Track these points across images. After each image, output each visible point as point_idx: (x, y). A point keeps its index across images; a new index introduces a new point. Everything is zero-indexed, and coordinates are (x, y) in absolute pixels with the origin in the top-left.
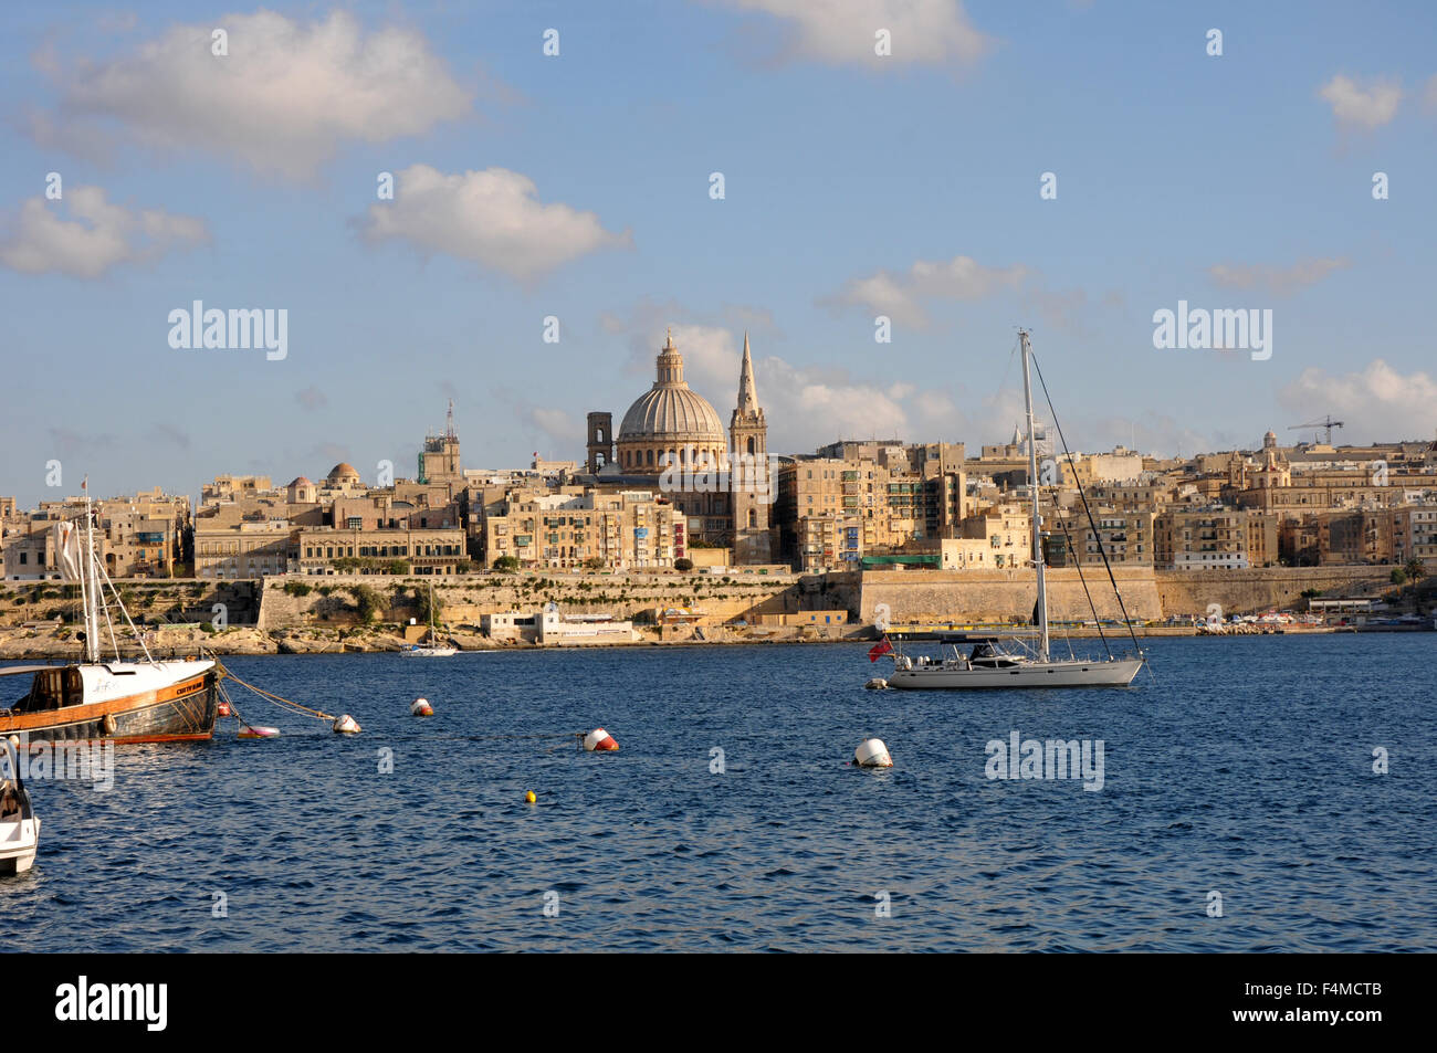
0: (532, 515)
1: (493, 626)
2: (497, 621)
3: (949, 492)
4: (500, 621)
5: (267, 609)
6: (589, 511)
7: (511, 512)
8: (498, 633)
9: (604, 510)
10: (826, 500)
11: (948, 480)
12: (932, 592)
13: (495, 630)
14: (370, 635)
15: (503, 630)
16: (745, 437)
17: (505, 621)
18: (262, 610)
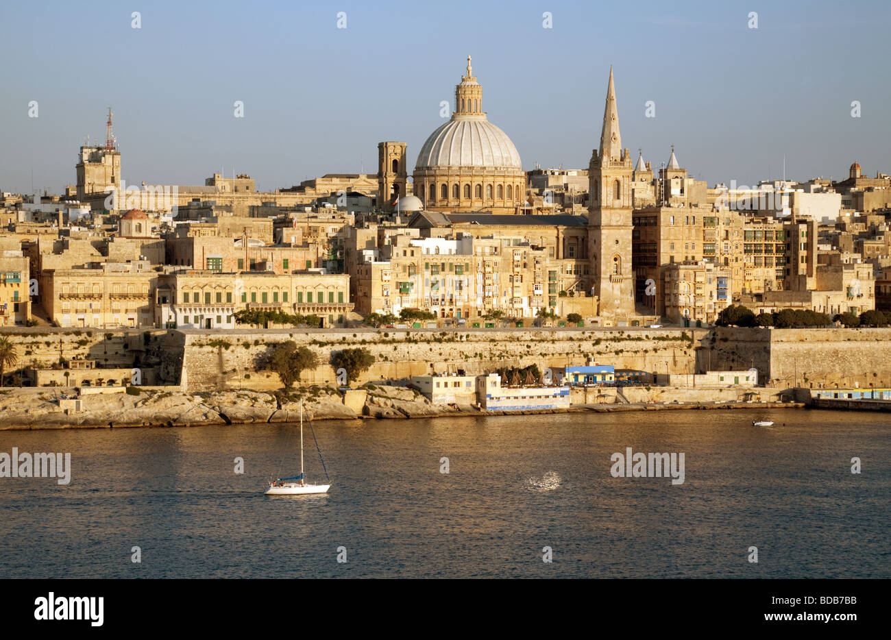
0: (414, 260)
1: (435, 390)
2: (438, 384)
3: (803, 240)
4: (442, 385)
5: (189, 368)
6: (469, 257)
7: (394, 256)
8: (439, 398)
9: (483, 254)
10: (687, 248)
11: (803, 228)
12: (836, 352)
13: (437, 396)
14: (309, 400)
15: (444, 395)
16: (611, 180)
17: (446, 384)
18: (184, 371)
